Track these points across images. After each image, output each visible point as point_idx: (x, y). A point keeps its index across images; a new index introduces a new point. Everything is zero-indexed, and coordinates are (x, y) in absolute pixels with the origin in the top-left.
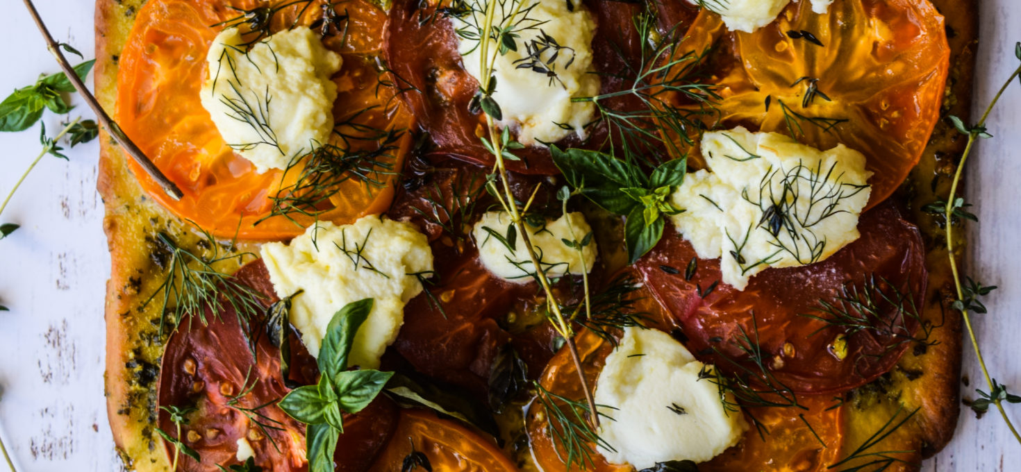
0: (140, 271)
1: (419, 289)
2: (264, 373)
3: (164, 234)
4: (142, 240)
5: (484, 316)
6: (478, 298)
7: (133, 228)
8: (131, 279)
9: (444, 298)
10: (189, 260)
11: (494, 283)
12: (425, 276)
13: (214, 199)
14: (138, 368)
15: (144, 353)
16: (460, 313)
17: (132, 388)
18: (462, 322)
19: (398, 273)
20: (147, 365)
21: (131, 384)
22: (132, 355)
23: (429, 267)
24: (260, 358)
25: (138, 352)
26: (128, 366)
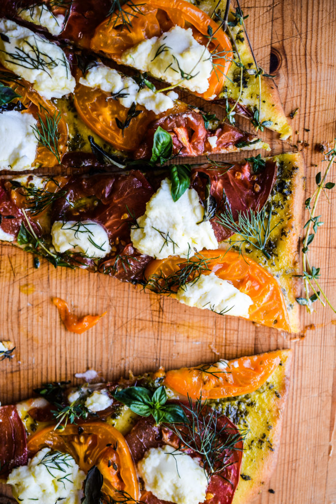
0: (281, 239)
1: (138, 220)
2: (219, 184)
3: (268, 258)
4: (280, 256)
5: (108, 206)
6: (110, 215)
7: (284, 262)
8: (286, 236)
9: (126, 216)
10: (257, 243)
11: (102, 222)
12: (135, 227)
13: (239, 272)
14: (285, 191)
15: (282, 198)
16: (120, 208)
17: (289, 181)
18: (119, 203)
19: (148, 229)
20: (281, 191)
21: (290, 183)
22: (288, 198)
23: (132, 231)
24: (221, 191)
25: (285, 199)
26: (291, 192)
